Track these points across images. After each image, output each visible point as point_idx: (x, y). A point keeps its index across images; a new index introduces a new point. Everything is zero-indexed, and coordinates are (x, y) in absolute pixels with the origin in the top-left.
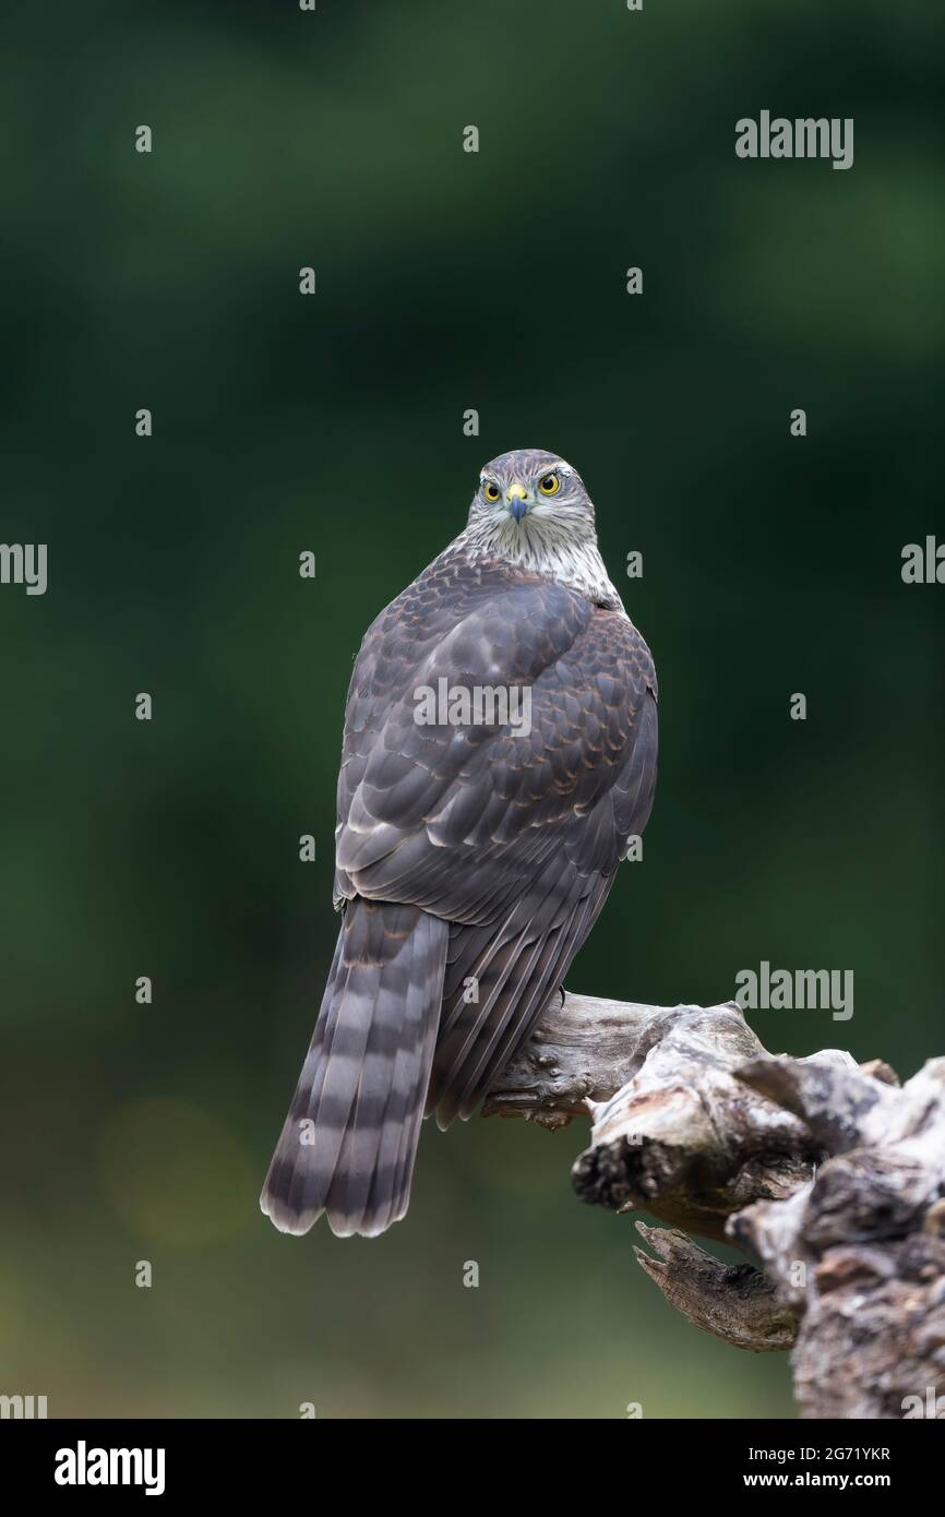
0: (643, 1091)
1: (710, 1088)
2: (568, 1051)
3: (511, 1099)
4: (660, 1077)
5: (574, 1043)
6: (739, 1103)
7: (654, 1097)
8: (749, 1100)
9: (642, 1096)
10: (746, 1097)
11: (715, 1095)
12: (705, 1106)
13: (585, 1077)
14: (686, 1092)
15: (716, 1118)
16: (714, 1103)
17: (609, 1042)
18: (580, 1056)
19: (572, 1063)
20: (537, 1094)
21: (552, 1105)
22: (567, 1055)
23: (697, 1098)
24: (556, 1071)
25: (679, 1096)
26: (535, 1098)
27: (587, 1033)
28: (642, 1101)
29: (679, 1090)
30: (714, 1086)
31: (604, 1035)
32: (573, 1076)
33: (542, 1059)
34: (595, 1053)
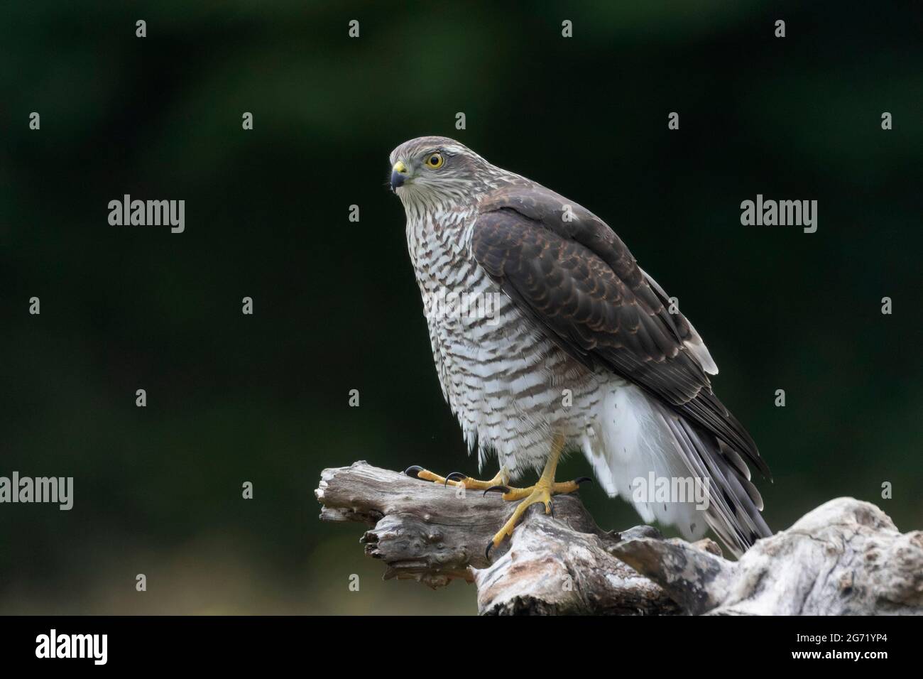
0: (520, 561)
1: (575, 559)
2: (450, 529)
3: (407, 566)
4: (532, 551)
5: (455, 523)
6: (597, 570)
7: (530, 566)
8: (605, 568)
9: (519, 565)
10: (603, 566)
11: (578, 565)
12: (571, 572)
13: (463, 549)
14: (556, 563)
15: (580, 583)
16: (577, 570)
17: (481, 522)
18: (460, 533)
19: (453, 538)
20: (427, 562)
21: (438, 570)
22: (449, 533)
23: (564, 567)
24: (442, 545)
25: (550, 565)
26: (425, 565)
27: (464, 516)
28: (519, 569)
29: (549, 560)
30: (577, 558)
31: (477, 517)
32: (454, 548)
33: (431, 536)
34: (470, 531)
